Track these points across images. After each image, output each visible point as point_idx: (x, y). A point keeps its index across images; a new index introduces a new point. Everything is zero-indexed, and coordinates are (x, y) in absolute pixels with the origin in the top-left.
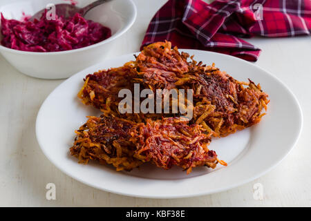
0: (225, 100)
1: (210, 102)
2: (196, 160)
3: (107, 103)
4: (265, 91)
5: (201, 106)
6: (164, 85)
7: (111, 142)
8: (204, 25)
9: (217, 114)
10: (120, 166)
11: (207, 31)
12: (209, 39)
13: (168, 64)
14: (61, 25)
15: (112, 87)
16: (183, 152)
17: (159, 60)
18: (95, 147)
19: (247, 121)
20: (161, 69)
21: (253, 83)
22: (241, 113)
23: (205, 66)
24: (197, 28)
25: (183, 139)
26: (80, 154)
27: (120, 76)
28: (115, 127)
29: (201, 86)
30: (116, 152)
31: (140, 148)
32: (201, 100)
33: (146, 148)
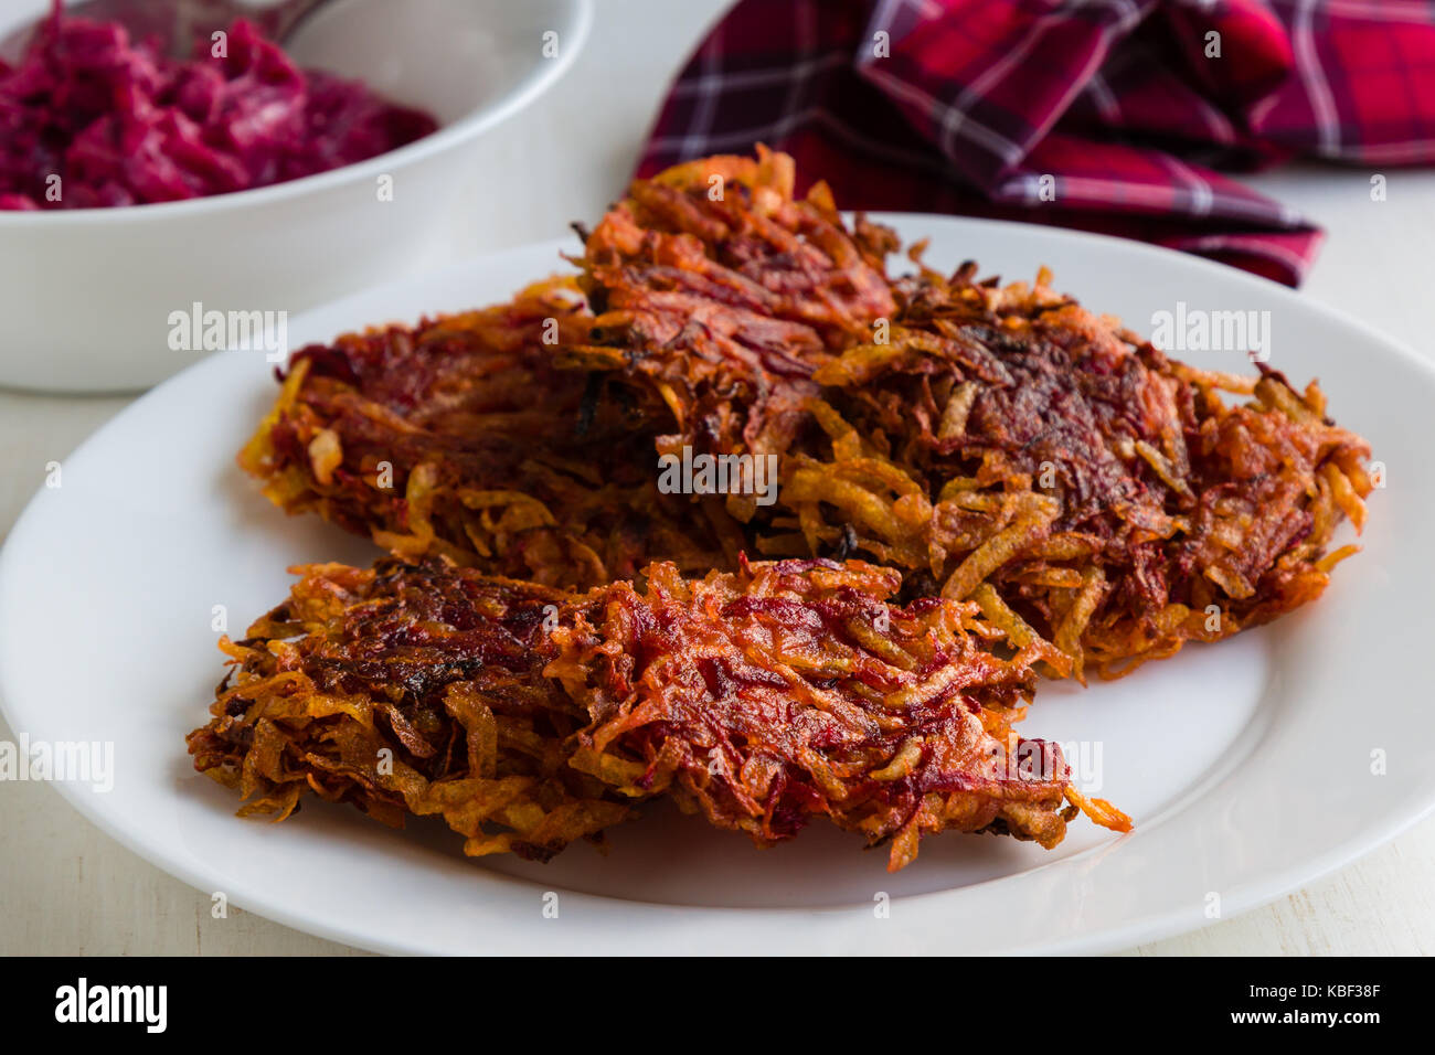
0: (1117, 471)
1: (1026, 480)
2: (946, 788)
3: (414, 492)
4: (1351, 419)
5: (973, 499)
6: (753, 387)
7: (435, 692)
8: (987, 81)
9: (1068, 545)
10: (491, 826)
11: (1004, 113)
12: (1014, 155)
13: (774, 278)
14: (145, 85)
15: (444, 413)
16: (862, 746)
17: (721, 252)
18: (336, 719)
19: (1245, 589)
20: (733, 301)
21: (1278, 377)
22: (1211, 544)
23: (992, 283)
24: (946, 92)
25: (866, 677)
26: (251, 761)
27: (494, 351)
28: (461, 616)
29: (969, 391)
30: (462, 749)
31: (609, 716)
32: (971, 467)
33: (648, 713)
